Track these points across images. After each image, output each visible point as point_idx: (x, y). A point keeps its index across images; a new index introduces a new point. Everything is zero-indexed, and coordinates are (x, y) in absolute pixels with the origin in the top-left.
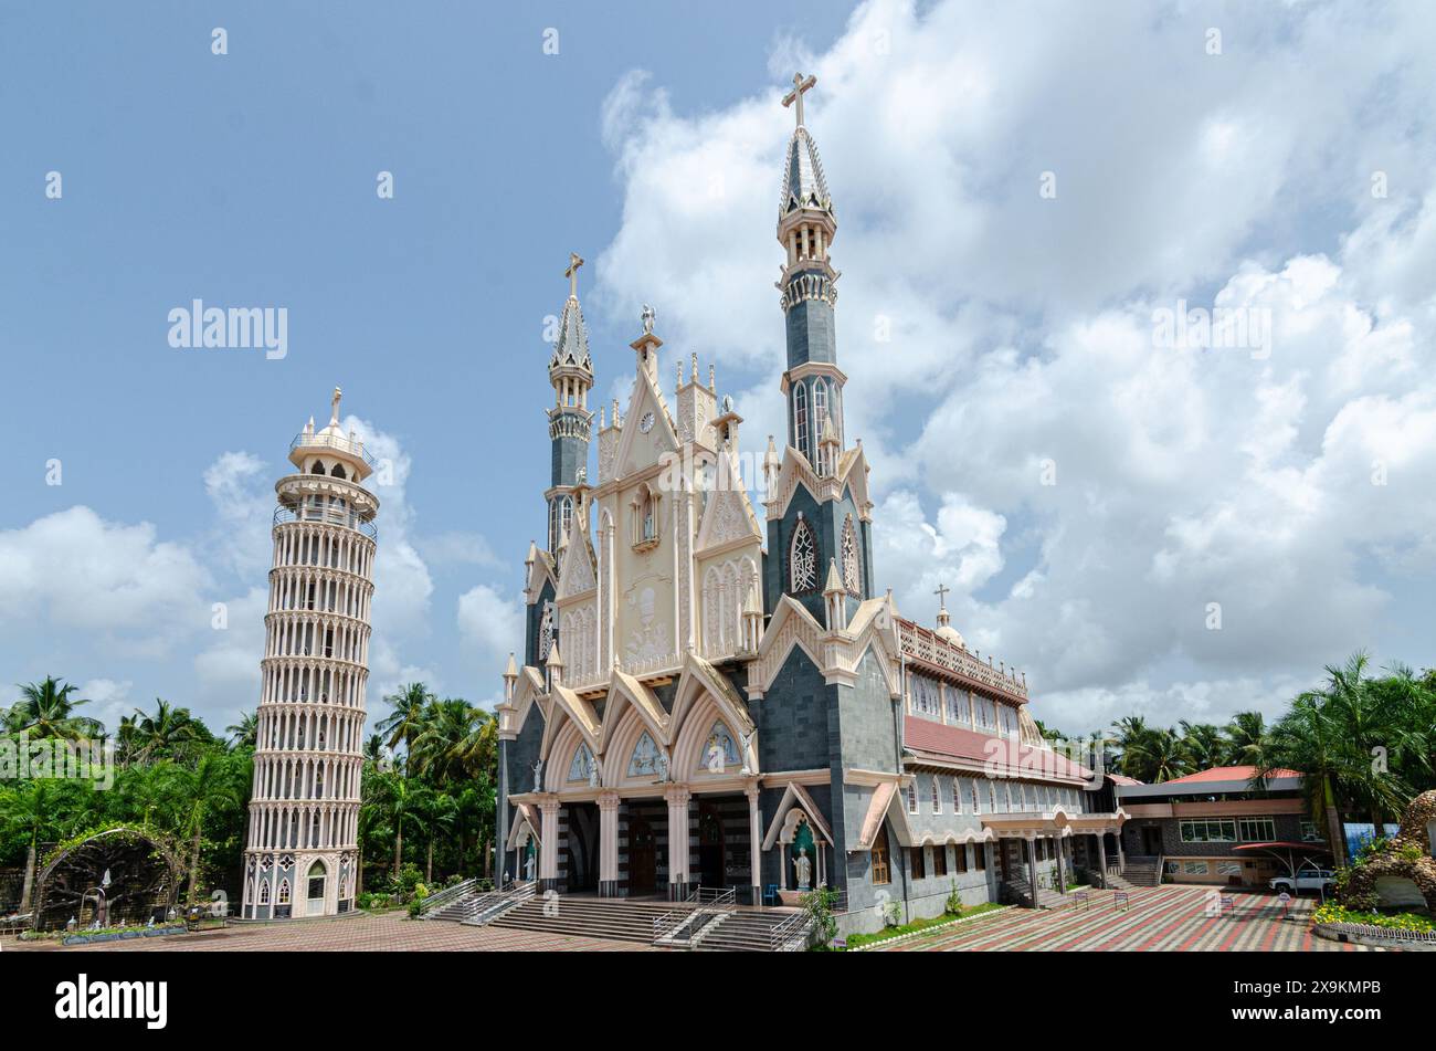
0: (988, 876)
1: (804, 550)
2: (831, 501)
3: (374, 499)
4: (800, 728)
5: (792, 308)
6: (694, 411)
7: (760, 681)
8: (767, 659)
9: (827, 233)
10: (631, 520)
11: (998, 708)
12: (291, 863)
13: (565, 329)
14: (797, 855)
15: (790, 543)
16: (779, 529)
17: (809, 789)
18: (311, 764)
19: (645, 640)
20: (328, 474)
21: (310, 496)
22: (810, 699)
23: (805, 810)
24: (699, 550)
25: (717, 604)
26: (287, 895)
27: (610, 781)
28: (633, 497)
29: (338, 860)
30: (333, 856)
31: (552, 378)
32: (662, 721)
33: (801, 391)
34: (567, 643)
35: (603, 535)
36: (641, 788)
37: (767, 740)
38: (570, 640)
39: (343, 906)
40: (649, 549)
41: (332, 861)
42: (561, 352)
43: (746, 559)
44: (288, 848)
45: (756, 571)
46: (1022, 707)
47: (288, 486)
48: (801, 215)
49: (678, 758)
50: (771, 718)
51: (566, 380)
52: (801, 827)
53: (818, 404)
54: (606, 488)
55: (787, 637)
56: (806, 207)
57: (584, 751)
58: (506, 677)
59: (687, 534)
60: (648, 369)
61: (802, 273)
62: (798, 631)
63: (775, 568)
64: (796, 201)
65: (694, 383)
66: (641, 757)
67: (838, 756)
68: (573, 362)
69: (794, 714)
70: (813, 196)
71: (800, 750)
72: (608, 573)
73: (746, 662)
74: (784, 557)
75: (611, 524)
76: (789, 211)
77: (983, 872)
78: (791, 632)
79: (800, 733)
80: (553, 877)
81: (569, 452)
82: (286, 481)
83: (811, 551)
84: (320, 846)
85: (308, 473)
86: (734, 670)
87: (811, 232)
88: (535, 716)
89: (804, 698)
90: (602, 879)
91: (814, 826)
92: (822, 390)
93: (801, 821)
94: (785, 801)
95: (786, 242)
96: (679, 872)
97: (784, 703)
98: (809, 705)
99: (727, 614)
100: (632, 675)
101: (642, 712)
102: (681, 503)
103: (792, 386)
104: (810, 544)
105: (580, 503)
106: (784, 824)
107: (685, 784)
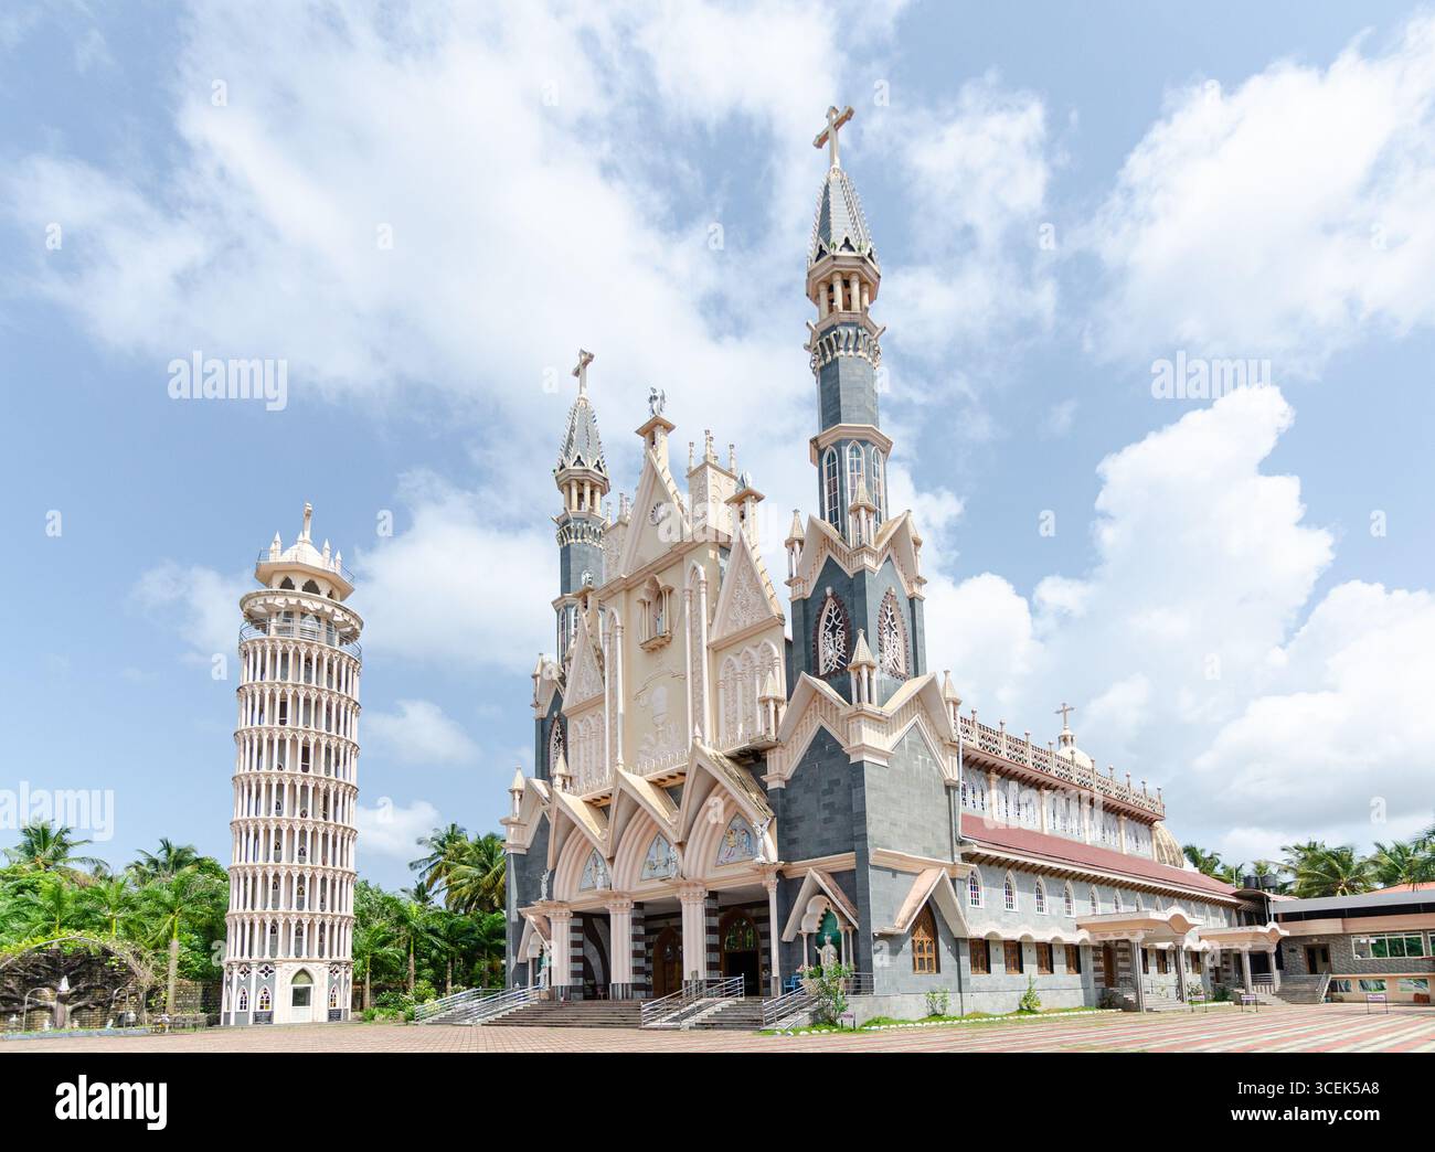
0: (1084, 981)
1: (833, 629)
2: (864, 571)
3: (355, 616)
4: (826, 814)
5: (822, 369)
6: (706, 493)
7: (780, 769)
8: (789, 746)
9: (867, 283)
10: (641, 616)
11: (1122, 823)
12: (271, 972)
13: (572, 430)
14: (821, 945)
15: (818, 622)
16: (806, 611)
17: (835, 875)
18: (290, 877)
19: (657, 740)
20: (298, 590)
21: (278, 614)
22: (837, 782)
23: (829, 898)
24: (713, 639)
25: (735, 695)
26: (267, 1002)
27: (620, 885)
28: (642, 593)
29: (327, 971)
30: (322, 965)
31: (558, 483)
32: (670, 819)
33: (832, 458)
34: (576, 752)
35: (610, 636)
36: (653, 890)
37: (790, 829)
38: (578, 750)
39: (334, 1015)
40: (661, 646)
41: (320, 973)
42: (567, 454)
43: (765, 644)
44: (267, 957)
45: (776, 655)
46: (1156, 824)
47: (252, 602)
48: (831, 263)
49: (691, 855)
50: (794, 807)
51: (574, 484)
52: (826, 916)
53: (852, 471)
54: (611, 588)
55: (811, 720)
56: (838, 253)
57: (595, 857)
58: (513, 792)
59: (700, 624)
60: (656, 455)
61: (834, 327)
62: (823, 713)
63: (799, 651)
64: (825, 248)
65: (707, 463)
66: (654, 860)
67: (864, 837)
68: (583, 464)
69: (818, 801)
70: (847, 240)
71: (826, 835)
72: (616, 676)
73: (765, 750)
74: (811, 638)
75: (618, 624)
76: (817, 260)
77: (1079, 975)
78: (816, 714)
79: (825, 819)
80: (565, 984)
81: (580, 559)
82: (249, 597)
83: (842, 629)
84: (304, 956)
85: (276, 588)
86: (752, 759)
87: (847, 284)
88: (544, 827)
89: (830, 783)
90: (613, 982)
91: (840, 912)
92: (859, 454)
93: (826, 910)
94: (805, 888)
95: (815, 298)
96: (694, 969)
97: (808, 789)
98: (836, 789)
99: (746, 704)
100: (641, 775)
101: (651, 813)
102: (695, 593)
103: (821, 453)
104: (841, 622)
105: (586, 607)
106: (805, 912)
107: (700, 881)
